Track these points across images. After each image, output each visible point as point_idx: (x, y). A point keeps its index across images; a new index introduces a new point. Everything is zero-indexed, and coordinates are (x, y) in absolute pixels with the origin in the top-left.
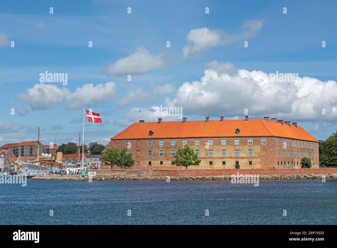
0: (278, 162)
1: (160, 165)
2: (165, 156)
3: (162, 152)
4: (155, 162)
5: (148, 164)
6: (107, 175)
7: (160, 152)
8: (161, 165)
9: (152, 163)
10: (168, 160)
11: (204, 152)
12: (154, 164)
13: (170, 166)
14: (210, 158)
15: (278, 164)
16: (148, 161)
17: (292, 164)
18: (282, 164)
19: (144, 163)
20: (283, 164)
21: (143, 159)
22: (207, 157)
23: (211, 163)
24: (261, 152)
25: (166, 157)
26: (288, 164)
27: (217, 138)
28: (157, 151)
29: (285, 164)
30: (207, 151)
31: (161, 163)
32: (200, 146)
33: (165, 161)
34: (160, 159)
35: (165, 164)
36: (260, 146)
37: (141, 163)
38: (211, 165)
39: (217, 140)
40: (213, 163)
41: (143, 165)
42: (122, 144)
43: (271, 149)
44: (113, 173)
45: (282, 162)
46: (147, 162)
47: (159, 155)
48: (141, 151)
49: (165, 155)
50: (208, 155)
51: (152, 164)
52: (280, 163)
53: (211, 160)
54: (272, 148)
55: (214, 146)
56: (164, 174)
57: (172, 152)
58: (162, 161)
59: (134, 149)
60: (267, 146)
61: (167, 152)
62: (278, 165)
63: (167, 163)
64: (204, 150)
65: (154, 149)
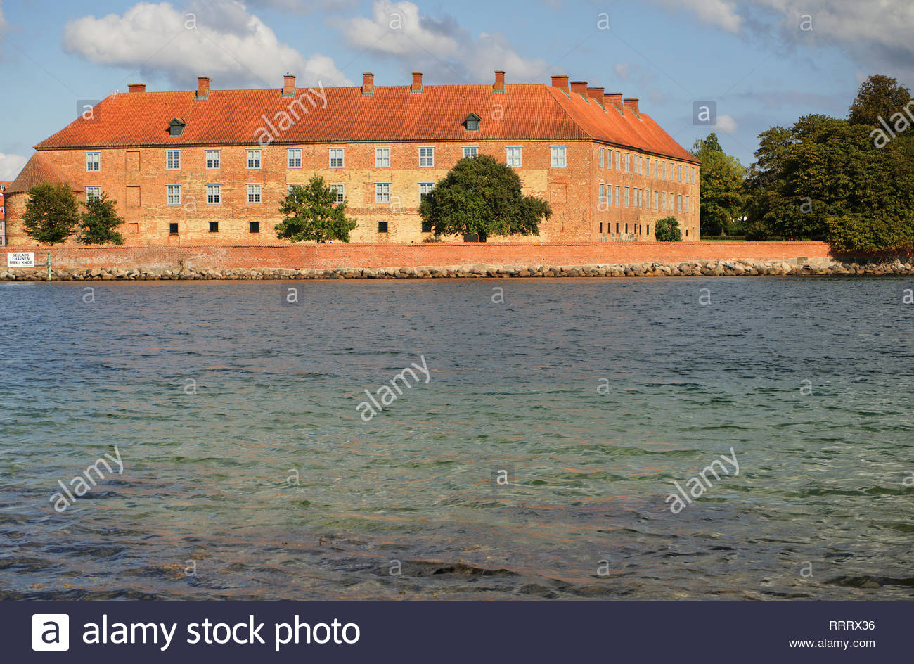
0: (601, 223)
1: (209, 235)
2: (227, 205)
3: (215, 192)
4: (192, 224)
5: (168, 233)
6: (62, 263)
7: (209, 192)
8: (214, 235)
9: (181, 228)
10: (238, 218)
11: (359, 191)
12: (187, 232)
13: (243, 238)
14: (382, 210)
15: (601, 232)
16: (169, 221)
17: (635, 232)
18: (609, 232)
19: (152, 229)
20: (613, 230)
21: (150, 215)
22: (371, 206)
23: (383, 227)
24: (549, 190)
25: (230, 209)
26: (626, 232)
27: (405, 145)
28: (197, 186)
29: (617, 232)
30: (369, 187)
31: (214, 227)
32: (348, 172)
33: (225, 222)
34: (208, 213)
35: (227, 230)
36: (545, 171)
37: (142, 228)
38: (384, 234)
39: (405, 149)
40: (390, 227)
41: (150, 236)
42: (75, 163)
43: (582, 183)
44: (84, 259)
45: (609, 224)
46: (164, 226)
47: (205, 200)
48: (144, 187)
49: (228, 201)
50: (372, 200)
51: (181, 232)
52: (605, 229)
53: (383, 218)
54: (585, 177)
55: (394, 172)
56: (269, 260)
57: (249, 191)
58: (214, 220)
59: (117, 181)
60: (570, 170)
61: (232, 192)
62: (600, 234)
63: (234, 228)
64: (362, 184)
65: (188, 180)
